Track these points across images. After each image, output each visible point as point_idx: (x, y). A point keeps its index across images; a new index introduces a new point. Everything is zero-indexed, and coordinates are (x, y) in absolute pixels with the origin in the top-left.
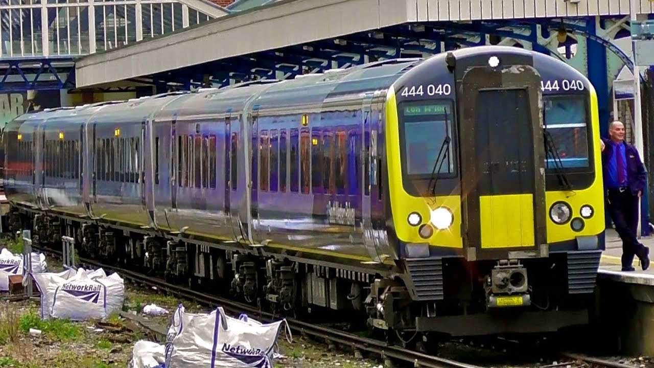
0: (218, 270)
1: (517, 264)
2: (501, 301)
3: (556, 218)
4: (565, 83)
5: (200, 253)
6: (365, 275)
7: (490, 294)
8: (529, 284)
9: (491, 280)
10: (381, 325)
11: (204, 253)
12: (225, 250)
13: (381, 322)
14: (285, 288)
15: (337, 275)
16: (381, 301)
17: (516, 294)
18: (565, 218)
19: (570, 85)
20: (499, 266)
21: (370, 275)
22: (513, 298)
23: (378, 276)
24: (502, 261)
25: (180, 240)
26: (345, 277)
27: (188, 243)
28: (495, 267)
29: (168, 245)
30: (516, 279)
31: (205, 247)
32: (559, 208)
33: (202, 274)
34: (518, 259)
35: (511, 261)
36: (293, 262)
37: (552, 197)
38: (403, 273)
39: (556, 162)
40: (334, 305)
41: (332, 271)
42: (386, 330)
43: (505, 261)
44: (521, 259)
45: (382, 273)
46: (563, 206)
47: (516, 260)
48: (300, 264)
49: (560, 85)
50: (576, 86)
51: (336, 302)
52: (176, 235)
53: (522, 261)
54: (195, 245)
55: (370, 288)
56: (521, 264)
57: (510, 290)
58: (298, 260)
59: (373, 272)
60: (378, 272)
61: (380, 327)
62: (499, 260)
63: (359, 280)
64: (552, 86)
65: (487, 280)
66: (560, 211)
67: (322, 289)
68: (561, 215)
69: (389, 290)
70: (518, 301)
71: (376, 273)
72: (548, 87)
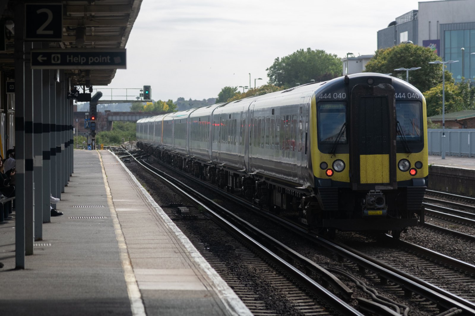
0: (237, 184)
1: (380, 192)
2: (371, 213)
3: (401, 168)
4: (409, 94)
5: (230, 175)
6: (299, 193)
7: (364, 209)
8: (386, 203)
9: (365, 201)
10: (305, 222)
11: (232, 176)
12: (239, 175)
13: (305, 220)
14: (263, 196)
15: (286, 192)
16: (305, 209)
17: (379, 209)
18: (406, 168)
19: (412, 96)
20: (370, 194)
21: (301, 194)
22: (377, 211)
23: (304, 195)
24: (371, 191)
25: (222, 169)
26: (289, 193)
27: (225, 171)
28: (368, 194)
29: (217, 171)
30: (379, 201)
31: (232, 172)
32: (404, 163)
33: (231, 185)
34: (380, 190)
35: (376, 191)
36: (267, 183)
37: (400, 156)
38: (317, 195)
39: (402, 137)
40: (285, 207)
41: (284, 189)
42: (307, 225)
43: (373, 191)
44: (382, 190)
45: (307, 193)
46: (406, 162)
47: (379, 191)
48: (270, 184)
49: (406, 95)
50: (415, 96)
51: (286, 205)
52: (221, 166)
53: (383, 191)
54: (228, 171)
55: (301, 201)
56: (382, 193)
57: (376, 207)
58: (269, 182)
59: (303, 192)
60: (305, 193)
61: (305, 223)
62: (370, 190)
63: (296, 195)
64: (401, 96)
65: (363, 201)
66: (404, 165)
67: (280, 198)
68: (404, 166)
69: (310, 204)
70: (380, 212)
71: (304, 193)
72: (400, 96)
